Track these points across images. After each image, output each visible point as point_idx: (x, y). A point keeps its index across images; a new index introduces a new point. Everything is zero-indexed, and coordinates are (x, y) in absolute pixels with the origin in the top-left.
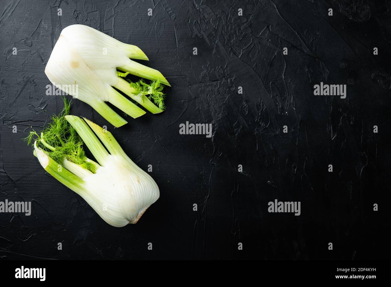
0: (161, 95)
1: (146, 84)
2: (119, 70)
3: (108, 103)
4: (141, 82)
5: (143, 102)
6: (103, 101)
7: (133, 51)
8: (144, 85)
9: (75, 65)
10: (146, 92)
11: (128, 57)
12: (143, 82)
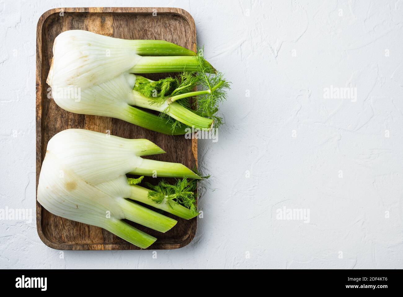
0: (192, 196)
1: (170, 186)
2: (130, 176)
3: (126, 221)
4: (163, 184)
5: (170, 208)
6: (118, 219)
7: (142, 148)
8: (167, 187)
9: (71, 186)
10: (171, 196)
11: (138, 156)
12: (165, 183)
